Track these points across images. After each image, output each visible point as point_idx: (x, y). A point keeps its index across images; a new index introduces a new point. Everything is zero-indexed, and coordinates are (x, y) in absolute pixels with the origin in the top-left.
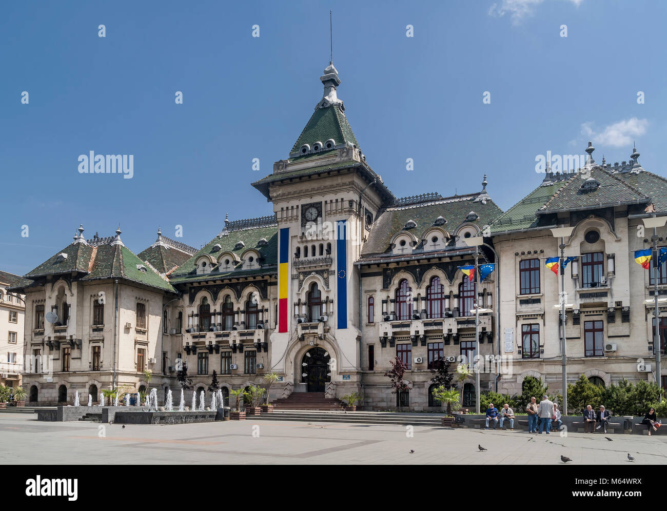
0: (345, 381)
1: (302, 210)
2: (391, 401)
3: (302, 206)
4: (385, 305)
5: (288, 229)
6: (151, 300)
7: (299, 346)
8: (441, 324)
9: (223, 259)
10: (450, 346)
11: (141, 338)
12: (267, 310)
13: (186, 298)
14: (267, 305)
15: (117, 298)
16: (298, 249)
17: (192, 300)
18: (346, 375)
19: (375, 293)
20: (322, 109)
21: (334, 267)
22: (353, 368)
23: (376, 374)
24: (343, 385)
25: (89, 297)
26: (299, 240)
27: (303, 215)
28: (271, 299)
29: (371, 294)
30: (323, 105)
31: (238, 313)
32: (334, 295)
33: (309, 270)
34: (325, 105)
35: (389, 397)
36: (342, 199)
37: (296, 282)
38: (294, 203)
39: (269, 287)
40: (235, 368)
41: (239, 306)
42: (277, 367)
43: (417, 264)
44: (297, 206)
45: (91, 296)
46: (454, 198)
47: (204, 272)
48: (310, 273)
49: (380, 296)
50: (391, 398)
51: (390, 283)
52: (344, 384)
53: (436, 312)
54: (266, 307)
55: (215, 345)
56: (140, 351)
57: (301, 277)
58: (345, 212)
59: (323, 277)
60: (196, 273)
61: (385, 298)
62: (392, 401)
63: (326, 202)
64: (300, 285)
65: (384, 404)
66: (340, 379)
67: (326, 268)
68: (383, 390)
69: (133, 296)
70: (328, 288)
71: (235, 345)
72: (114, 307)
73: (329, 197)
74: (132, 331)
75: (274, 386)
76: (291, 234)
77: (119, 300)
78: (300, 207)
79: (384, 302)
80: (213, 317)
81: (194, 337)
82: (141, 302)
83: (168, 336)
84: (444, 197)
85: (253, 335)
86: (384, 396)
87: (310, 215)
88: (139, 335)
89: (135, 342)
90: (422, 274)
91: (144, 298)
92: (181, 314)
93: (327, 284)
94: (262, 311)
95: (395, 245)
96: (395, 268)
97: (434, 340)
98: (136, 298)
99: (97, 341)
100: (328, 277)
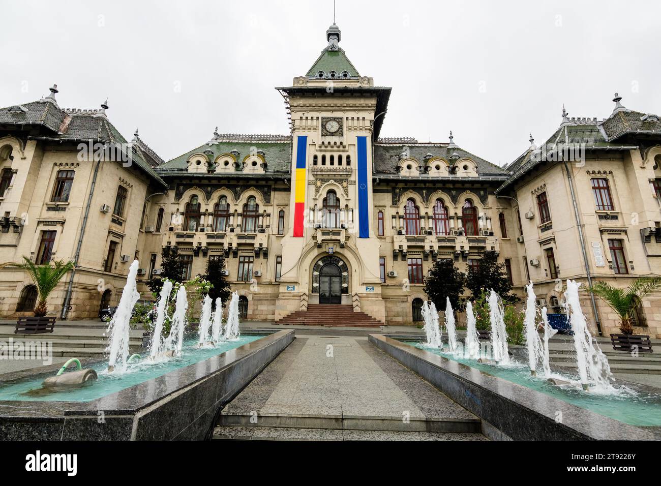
0: (369, 292)
1: (323, 122)
2: (406, 316)
3: (323, 118)
4: (394, 219)
5: (306, 137)
6: (135, 187)
7: (316, 252)
8: (453, 241)
9: (222, 159)
10: (459, 262)
11: (116, 228)
12: (269, 215)
13: (172, 194)
14: (269, 210)
15: (96, 171)
16: (316, 157)
17: (179, 196)
18: (369, 285)
19: (384, 208)
20: (330, 51)
21: (355, 177)
22: (377, 279)
23: (389, 287)
24: (366, 297)
25: (51, 165)
26: (318, 148)
27: (324, 127)
28: (275, 205)
29: (380, 208)
30: (331, 49)
31: (234, 215)
32: (354, 203)
33: (327, 177)
34: (333, 49)
35: (405, 311)
36: (364, 118)
37: (313, 188)
38: (315, 114)
39: (272, 193)
40: (227, 274)
41: (236, 208)
42: (287, 275)
43: (424, 186)
44: (318, 118)
45: (55, 164)
46: (429, 144)
47: (197, 170)
48: (328, 180)
49: (389, 212)
50: (407, 312)
51: (399, 201)
52: (368, 296)
53: (441, 231)
54: (268, 212)
55: (205, 247)
56: (113, 244)
57: (319, 183)
58: (366, 129)
59: (342, 186)
60: (187, 170)
61: (394, 214)
62: (408, 315)
63: (347, 118)
64: (317, 190)
65: (400, 319)
66: (362, 290)
67: (346, 177)
68: (398, 304)
69: (117, 175)
70: (348, 196)
71: (230, 249)
72: (91, 181)
73: (350, 115)
74: (109, 216)
75: (284, 296)
76: (309, 142)
77: (99, 174)
78: (320, 119)
79: (394, 217)
80: (202, 217)
81: (179, 236)
82: (124, 186)
83: (143, 232)
84: (419, 142)
85: (254, 239)
86: (400, 310)
87: (330, 127)
88: (114, 225)
89: (109, 232)
90: (428, 195)
91: (128, 182)
92: (161, 211)
93: (346, 193)
94: (262, 215)
95: (403, 168)
96: (403, 188)
97: (444, 256)
98: (120, 179)
99: (54, 223)
100: (347, 186)
